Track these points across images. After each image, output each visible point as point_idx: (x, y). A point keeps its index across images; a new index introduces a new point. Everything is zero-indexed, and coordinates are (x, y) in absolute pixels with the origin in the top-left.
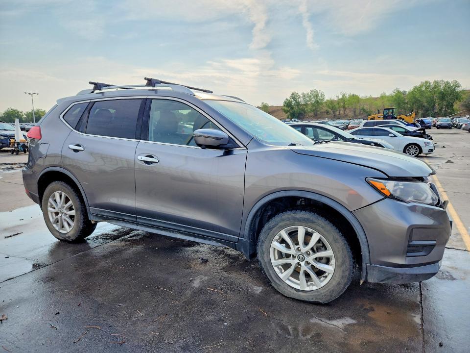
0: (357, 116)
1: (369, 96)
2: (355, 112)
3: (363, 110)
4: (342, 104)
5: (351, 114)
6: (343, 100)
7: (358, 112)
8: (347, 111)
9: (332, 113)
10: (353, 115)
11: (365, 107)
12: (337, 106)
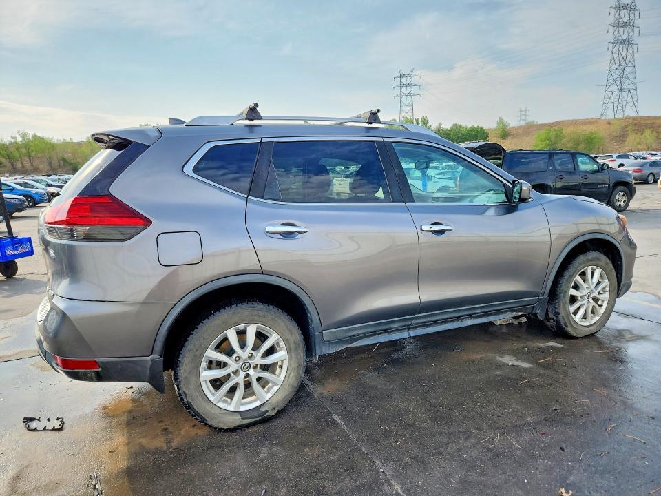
0: (55, 169)
1: (68, 140)
2: (50, 164)
3: (64, 160)
4: (24, 151)
5: (44, 166)
6: (26, 145)
7: (55, 163)
8: (36, 162)
9: (8, 165)
10: (49, 168)
11: (66, 156)
12: (16, 154)
